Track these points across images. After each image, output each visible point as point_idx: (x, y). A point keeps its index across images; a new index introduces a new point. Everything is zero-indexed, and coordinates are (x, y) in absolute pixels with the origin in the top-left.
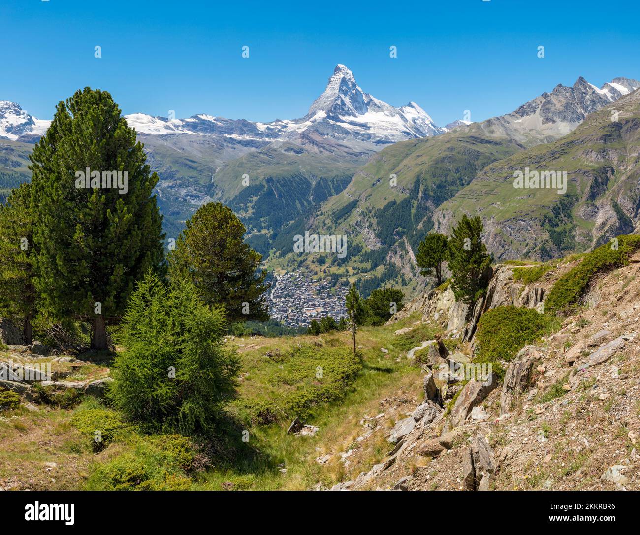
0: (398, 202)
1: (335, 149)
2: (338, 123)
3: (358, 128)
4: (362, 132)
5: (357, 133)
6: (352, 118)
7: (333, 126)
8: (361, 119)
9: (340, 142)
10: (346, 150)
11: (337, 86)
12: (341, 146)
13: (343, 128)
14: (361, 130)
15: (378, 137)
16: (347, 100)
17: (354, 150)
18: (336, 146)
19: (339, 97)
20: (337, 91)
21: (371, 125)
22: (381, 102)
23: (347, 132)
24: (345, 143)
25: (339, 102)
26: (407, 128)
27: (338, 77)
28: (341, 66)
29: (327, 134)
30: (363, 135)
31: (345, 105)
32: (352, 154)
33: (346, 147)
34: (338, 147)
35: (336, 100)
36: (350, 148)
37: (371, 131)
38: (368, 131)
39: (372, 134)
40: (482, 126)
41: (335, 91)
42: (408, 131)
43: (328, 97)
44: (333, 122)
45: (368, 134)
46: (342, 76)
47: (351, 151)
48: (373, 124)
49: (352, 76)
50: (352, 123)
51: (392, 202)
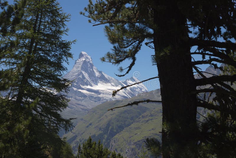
0: (96, 136)
1: (75, 107)
2: (80, 90)
3: (93, 93)
4: (95, 96)
5: (91, 97)
6: (89, 87)
7: (76, 91)
8: (95, 88)
9: (80, 102)
10: (82, 107)
11: (80, 66)
12: (79, 104)
13: (82, 93)
14: (94, 95)
15: (105, 99)
16: (86, 75)
17: (88, 107)
18: (76, 105)
19: (81, 73)
20: (79, 69)
21: (102, 92)
22: (110, 77)
23: (84, 96)
24: (83, 103)
25: (81, 76)
26: (126, 94)
27: (81, 60)
28: (83, 53)
29: (72, 97)
30: (95, 98)
31: (85, 78)
32: (86, 110)
33: (83, 106)
34: (78, 106)
35: (79, 75)
36: (85, 106)
37: (101, 96)
38: (99, 96)
39: (102, 97)
40: (154, 93)
41: (78, 69)
42: (126, 96)
43: (74, 73)
44: (76, 89)
45: (99, 97)
46: (84, 59)
47: (85, 108)
48: (103, 91)
49: (91, 60)
50: (89, 90)
51: (93, 135)
